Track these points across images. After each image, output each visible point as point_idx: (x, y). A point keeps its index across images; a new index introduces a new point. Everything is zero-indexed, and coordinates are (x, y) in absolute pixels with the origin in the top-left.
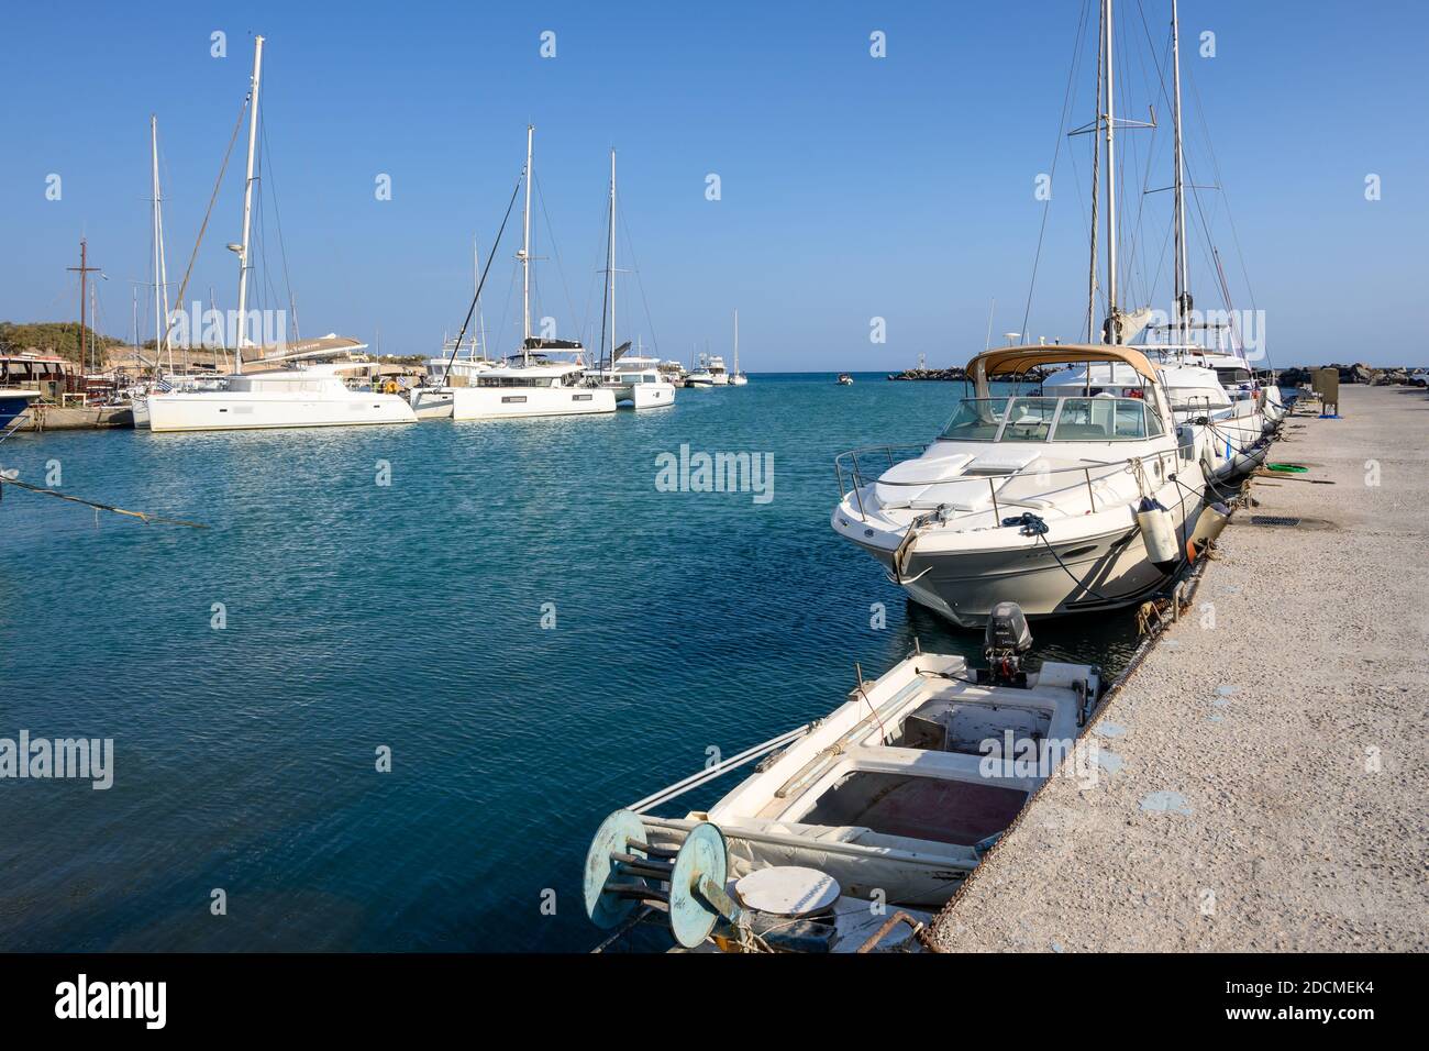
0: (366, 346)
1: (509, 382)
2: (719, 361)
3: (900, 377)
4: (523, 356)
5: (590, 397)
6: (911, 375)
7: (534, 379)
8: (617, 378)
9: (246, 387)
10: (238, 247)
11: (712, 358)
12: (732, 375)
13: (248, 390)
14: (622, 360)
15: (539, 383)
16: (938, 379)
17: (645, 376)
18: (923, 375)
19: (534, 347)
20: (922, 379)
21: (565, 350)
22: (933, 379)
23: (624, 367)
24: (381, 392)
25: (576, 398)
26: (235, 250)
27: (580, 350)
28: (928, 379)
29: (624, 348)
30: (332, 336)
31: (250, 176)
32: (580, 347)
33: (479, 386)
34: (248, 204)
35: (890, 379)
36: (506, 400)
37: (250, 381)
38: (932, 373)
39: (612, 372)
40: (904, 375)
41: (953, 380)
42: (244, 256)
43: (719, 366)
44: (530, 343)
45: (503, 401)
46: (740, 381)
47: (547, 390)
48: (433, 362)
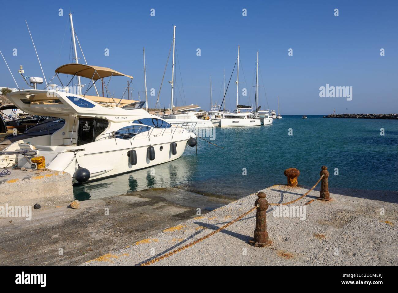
0: (200, 107)
1: (234, 117)
2: (274, 112)
3: (327, 117)
4: (237, 110)
5: (254, 121)
6: (331, 116)
7: (240, 116)
8: (258, 117)
9: (174, 118)
10: (171, 82)
11: (272, 111)
12: (277, 116)
13: (175, 119)
14: (259, 111)
15: (241, 117)
16: (340, 117)
17: (266, 116)
18: (335, 116)
19: (239, 108)
20: (334, 117)
21: (247, 108)
22: (338, 117)
23: (260, 113)
24: (204, 119)
25: (251, 121)
26: (171, 83)
27: (251, 108)
28: (336, 117)
29: (259, 108)
30: (192, 105)
31: (173, 63)
32: (251, 107)
33: (225, 118)
34: (173, 71)
35: (324, 117)
36: (234, 122)
37: (175, 116)
38: (338, 115)
39: (257, 115)
40: (328, 116)
41: (345, 118)
42: (172, 84)
43: (274, 113)
44: (238, 107)
45: (233, 122)
46: (280, 118)
47: (244, 119)
48: (210, 112)
